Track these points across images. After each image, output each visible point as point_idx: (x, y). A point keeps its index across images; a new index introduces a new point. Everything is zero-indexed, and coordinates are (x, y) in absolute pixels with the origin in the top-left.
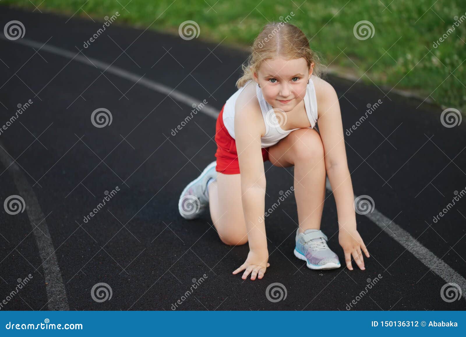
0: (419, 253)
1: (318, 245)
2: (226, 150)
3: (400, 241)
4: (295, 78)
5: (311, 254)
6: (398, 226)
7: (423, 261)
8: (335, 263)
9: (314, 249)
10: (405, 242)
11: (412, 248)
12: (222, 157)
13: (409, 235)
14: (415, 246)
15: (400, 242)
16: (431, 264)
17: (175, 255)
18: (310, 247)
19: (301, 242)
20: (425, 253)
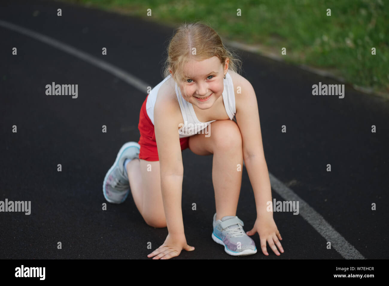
0: (332, 238)
1: (235, 231)
2: (148, 137)
3: (314, 224)
4: (210, 77)
5: (229, 240)
6: (312, 209)
7: (335, 246)
8: (251, 249)
9: (232, 236)
10: (318, 225)
11: (325, 232)
12: (145, 145)
13: (322, 218)
14: (328, 231)
15: (314, 226)
16: (342, 249)
17: (102, 238)
18: (228, 234)
19: (218, 228)
20: (336, 238)
